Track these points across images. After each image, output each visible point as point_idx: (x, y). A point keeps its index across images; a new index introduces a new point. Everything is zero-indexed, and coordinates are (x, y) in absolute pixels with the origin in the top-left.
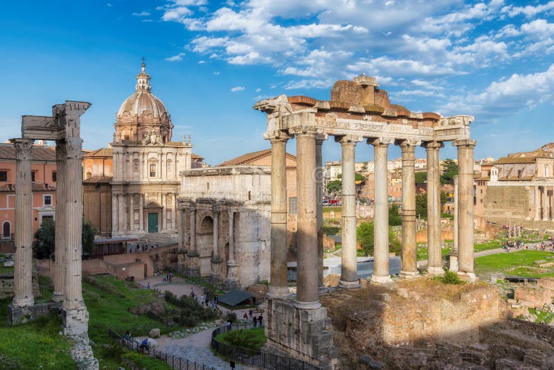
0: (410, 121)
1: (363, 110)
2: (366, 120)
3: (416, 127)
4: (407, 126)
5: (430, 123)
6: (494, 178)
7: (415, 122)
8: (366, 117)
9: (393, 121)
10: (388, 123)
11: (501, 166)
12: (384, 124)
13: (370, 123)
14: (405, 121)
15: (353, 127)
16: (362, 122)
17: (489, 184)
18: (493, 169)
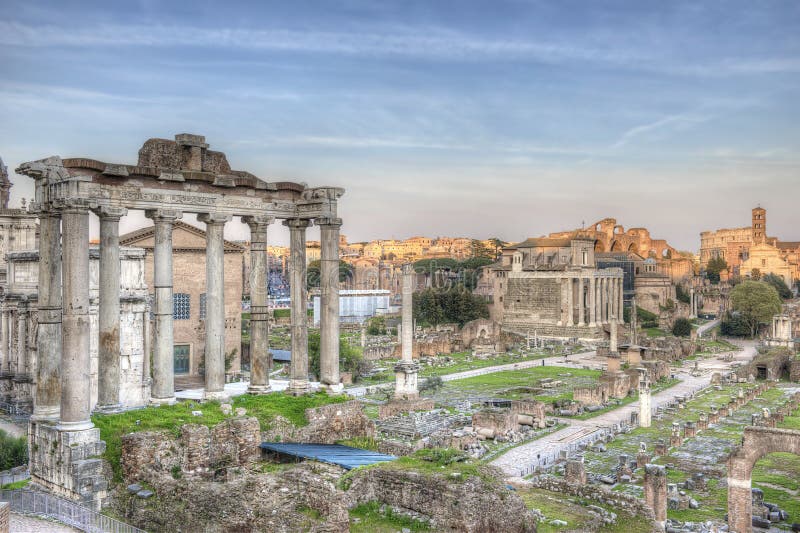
0: (258, 193)
1: (181, 178)
2: (189, 190)
3: (269, 199)
4: (253, 200)
5: (289, 196)
6: (517, 267)
7: (265, 194)
8: (188, 186)
9: (232, 192)
10: (224, 195)
11: (527, 251)
12: (218, 196)
13: (196, 194)
14: (250, 192)
15: (168, 199)
16: (182, 193)
17: (510, 275)
18: (517, 255)
